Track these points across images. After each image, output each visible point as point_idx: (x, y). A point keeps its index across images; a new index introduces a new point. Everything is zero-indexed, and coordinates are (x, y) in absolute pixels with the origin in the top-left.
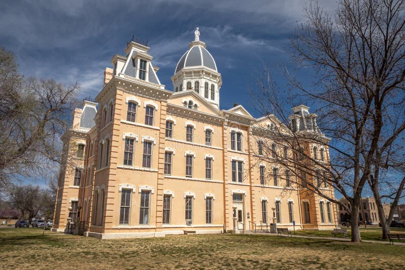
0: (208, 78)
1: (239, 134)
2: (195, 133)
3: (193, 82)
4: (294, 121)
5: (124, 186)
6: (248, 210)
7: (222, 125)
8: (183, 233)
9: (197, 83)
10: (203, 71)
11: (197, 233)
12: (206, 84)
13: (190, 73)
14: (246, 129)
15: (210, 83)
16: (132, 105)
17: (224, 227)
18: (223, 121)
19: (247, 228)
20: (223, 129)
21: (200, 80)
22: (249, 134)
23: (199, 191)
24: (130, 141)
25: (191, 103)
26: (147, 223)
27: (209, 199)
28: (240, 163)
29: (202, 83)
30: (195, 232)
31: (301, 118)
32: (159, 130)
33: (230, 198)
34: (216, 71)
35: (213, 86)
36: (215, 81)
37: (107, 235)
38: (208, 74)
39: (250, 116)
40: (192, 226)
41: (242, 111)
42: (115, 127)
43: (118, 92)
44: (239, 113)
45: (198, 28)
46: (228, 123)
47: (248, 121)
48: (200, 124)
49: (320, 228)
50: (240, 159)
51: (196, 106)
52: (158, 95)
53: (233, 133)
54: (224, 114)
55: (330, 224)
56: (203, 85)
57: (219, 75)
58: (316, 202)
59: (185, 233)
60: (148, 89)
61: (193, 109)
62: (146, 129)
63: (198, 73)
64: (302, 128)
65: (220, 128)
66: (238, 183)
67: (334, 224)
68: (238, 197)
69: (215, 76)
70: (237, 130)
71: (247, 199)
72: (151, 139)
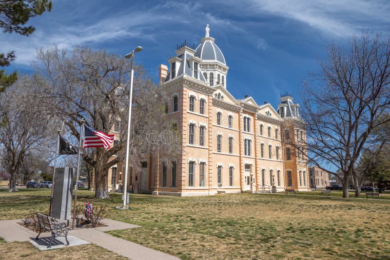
0: (220, 71)
1: (249, 119)
2: (222, 118)
3: (208, 73)
4: (282, 109)
5: (191, 159)
6: (254, 177)
7: (238, 112)
8: (217, 192)
9: (212, 74)
10: (217, 65)
11: (226, 193)
12: (219, 75)
13: (207, 65)
14: (253, 115)
15: (221, 75)
16: (192, 98)
17: (241, 189)
18: (240, 109)
19: (254, 190)
20: (240, 115)
21: (214, 72)
22: (255, 120)
23: (226, 161)
24: (192, 126)
25: (219, 94)
26: (203, 185)
27: (231, 168)
28: (249, 141)
29: (216, 74)
30: (225, 192)
31: (288, 107)
32: (208, 118)
33: (243, 168)
34: (225, 65)
35: (223, 77)
36: (224, 73)
37: (184, 194)
38: (220, 67)
39: (256, 105)
40: (222, 187)
41: (252, 101)
42: (184, 116)
43: (184, 89)
44: (250, 103)
45: (208, 25)
46: (243, 111)
47: (255, 109)
48: (225, 111)
49: (300, 190)
50: (249, 139)
51: (222, 97)
52: (204, 90)
53: (245, 118)
54: (241, 103)
55: (305, 187)
56: (217, 77)
57: (228, 68)
58: (298, 171)
59: (219, 192)
60: (199, 85)
61: (220, 100)
62: (200, 117)
63: (213, 66)
64: (289, 114)
65: (237, 114)
66: (248, 156)
67: (307, 187)
68: (248, 167)
69: (225, 69)
70: (247, 116)
71: (253, 168)
72: (204, 125)
